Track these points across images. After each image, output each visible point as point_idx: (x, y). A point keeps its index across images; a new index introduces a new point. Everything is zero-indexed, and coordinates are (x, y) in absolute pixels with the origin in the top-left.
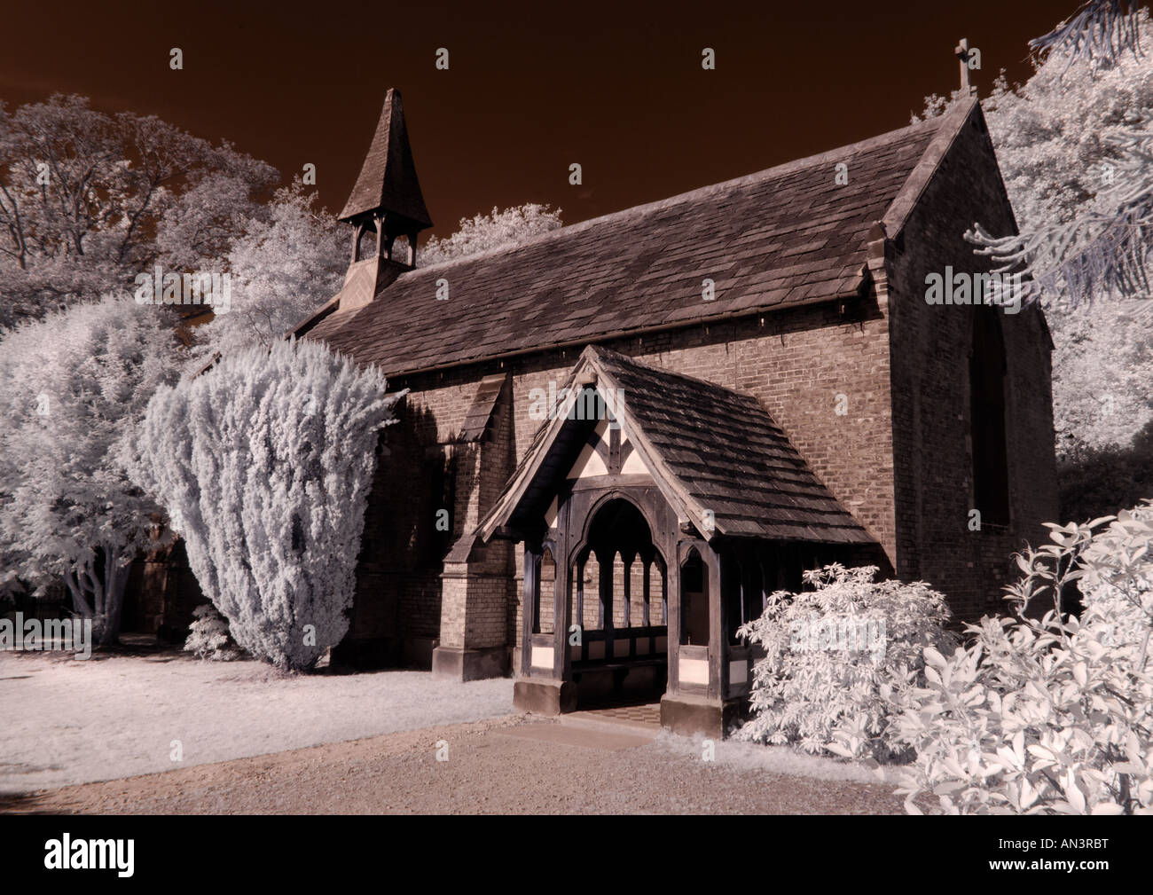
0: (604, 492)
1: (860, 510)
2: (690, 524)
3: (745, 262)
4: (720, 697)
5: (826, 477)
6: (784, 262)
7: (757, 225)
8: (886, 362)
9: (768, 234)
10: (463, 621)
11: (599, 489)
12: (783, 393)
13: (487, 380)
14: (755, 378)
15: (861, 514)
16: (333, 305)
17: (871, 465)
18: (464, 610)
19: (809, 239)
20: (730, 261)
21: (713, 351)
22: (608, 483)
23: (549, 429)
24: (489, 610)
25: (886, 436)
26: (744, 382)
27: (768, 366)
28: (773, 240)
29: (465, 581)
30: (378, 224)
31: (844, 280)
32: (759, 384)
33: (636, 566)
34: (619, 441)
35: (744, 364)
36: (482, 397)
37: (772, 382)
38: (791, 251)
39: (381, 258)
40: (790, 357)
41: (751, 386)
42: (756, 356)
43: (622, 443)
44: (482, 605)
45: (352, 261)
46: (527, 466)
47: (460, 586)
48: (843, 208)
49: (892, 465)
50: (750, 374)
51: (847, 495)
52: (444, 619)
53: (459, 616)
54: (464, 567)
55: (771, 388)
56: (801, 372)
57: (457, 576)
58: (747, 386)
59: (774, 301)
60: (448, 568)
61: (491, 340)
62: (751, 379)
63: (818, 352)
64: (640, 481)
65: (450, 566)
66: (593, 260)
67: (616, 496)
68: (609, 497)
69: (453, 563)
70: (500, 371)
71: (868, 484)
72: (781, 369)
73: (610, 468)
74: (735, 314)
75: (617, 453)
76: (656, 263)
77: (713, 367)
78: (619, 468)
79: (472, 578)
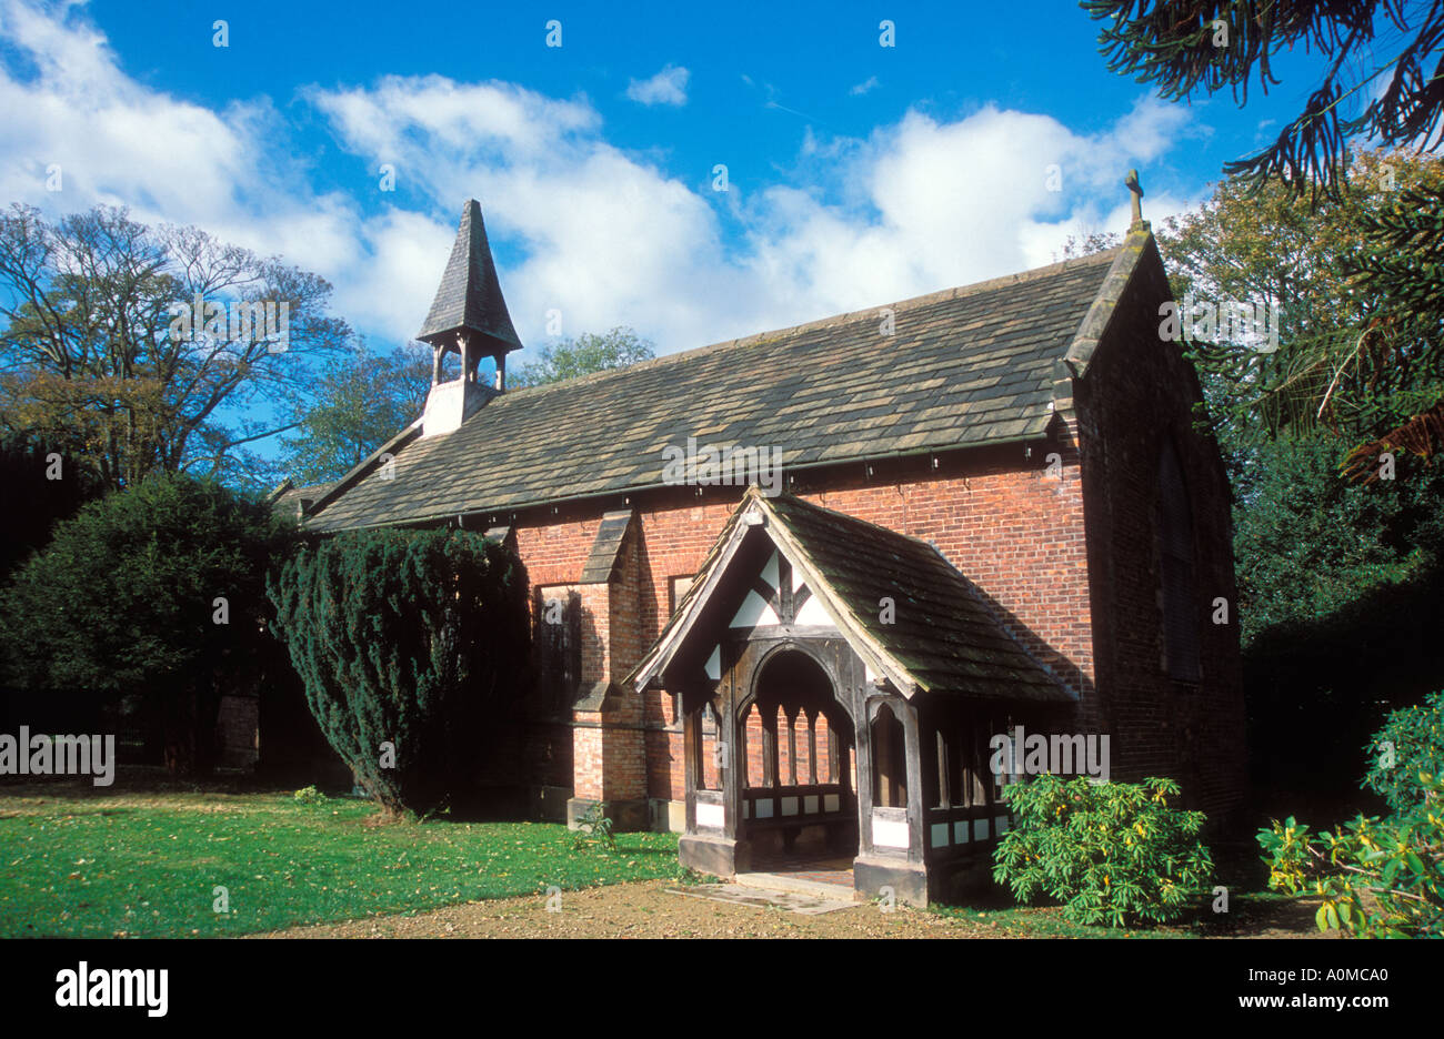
0: (776, 643)
1: (1054, 667)
2: (886, 680)
3: (906, 397)
4: (922, 862)
5: (1014, 632)
6: (953, 399)
7: (912, 357)
8: (1080, 510)
9: (928, 368)
10: (600, 772)
11: (768, 640)
12: (961, 540)
13: (609, 517)
14: (927, 524)
15: (1055, 672)
16: (416, 430)
17: (1064, 620)
18: (600, 762)
19: (980, 376)
20: (886, 396)
21: (877, 492)
22: (781, 633)
23: (710, 573)
24: (626, 762)
25: (1082, 588)
26: (915, 528)
27: (942, 511)
28: (934, 374)
29: (600, 731)
30: (462, 344)
31: (1027, 421)
32: (932, 530)
33: (801, 720)
34: (790, 588)
35: (913, 507)
36: (605, 536)
37: (947, 528)
38: (957, 388)
39: (467, 381)
40: (968, 502)
41: (922, 532)
42: (927, 500)
43: (795, 590)
44: (619, 757)
45: (435, 383)
46: (686, 612)
47: (595, 735)
48: (1014, 342)
49: (1089, 621)
50: (921, 518)
51: (1039, 650)
52: (577, 769)
53: (595, 766)
54: (598, 717)
55: (947, 534)
56: (981, 519)
57: (590, 725)
58: (918, 532)
59: (949, 440)
60: (581, 716)
61: (612, 473)
62: (923, 525)
63: (1000, 497)
64: (819, 632)
65: (581, 714)
66: (720, 389)
67: (789, 647)
68: (780, 648)
69: (584, 711)
70: (627, 507)
71: (1063, 640)
72: (958, 515)
73: (781, 617)
74: (903, 453)
75: (792, 602)
76: (796, 395)
77: (877, 511)
78: (793, 617)
79: (607, 727)
